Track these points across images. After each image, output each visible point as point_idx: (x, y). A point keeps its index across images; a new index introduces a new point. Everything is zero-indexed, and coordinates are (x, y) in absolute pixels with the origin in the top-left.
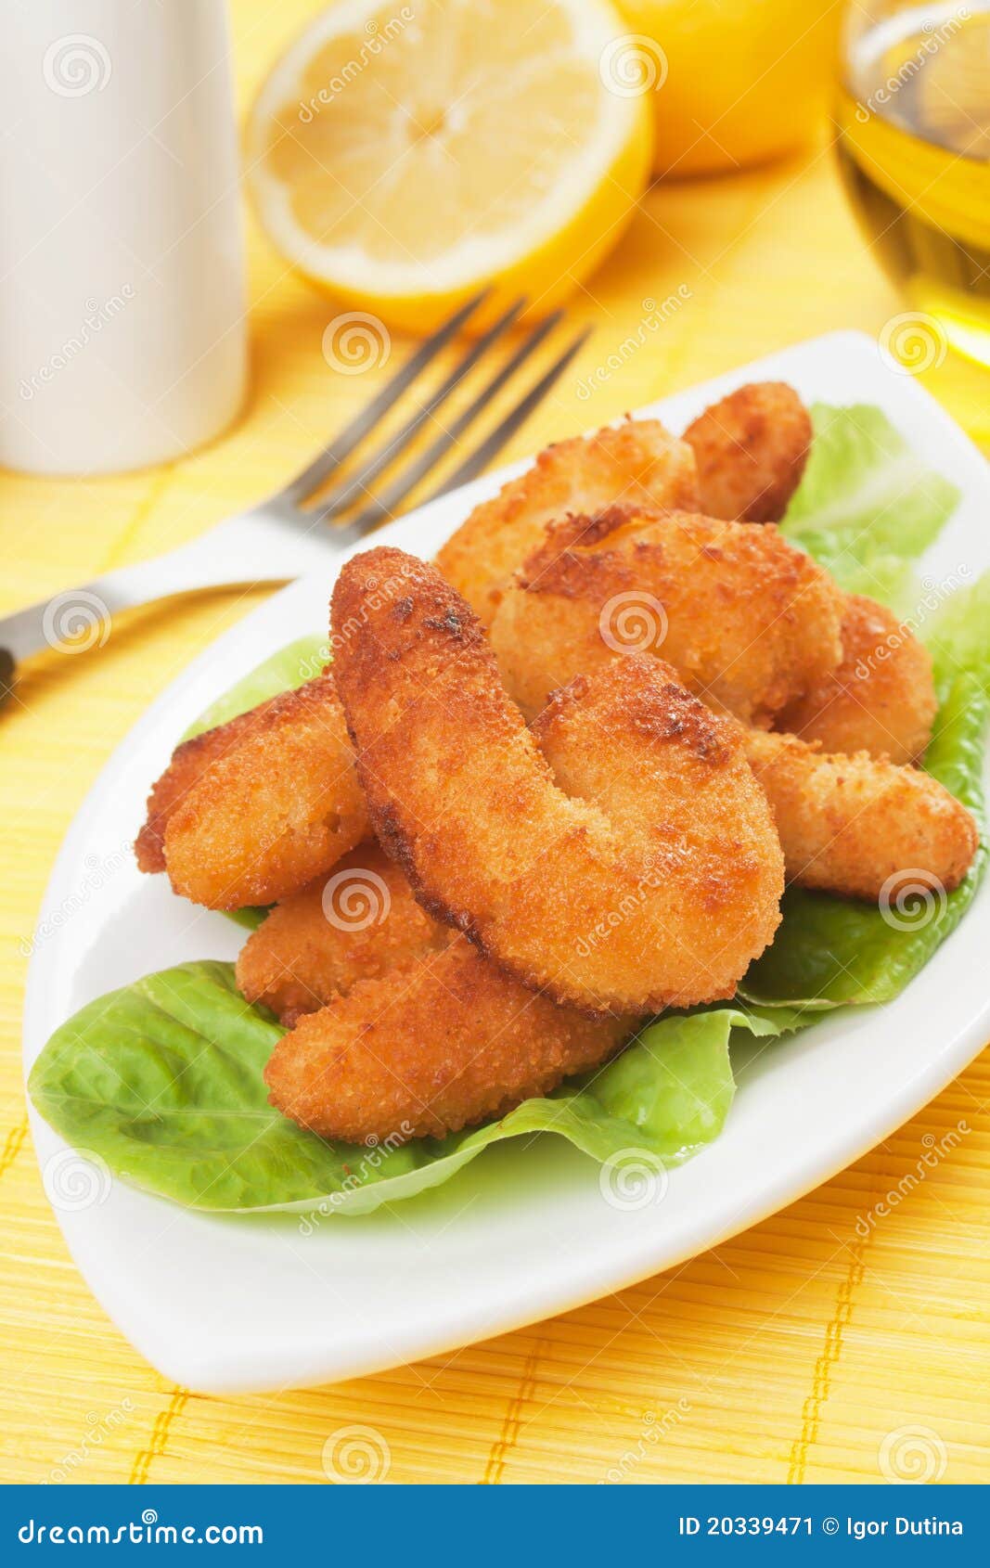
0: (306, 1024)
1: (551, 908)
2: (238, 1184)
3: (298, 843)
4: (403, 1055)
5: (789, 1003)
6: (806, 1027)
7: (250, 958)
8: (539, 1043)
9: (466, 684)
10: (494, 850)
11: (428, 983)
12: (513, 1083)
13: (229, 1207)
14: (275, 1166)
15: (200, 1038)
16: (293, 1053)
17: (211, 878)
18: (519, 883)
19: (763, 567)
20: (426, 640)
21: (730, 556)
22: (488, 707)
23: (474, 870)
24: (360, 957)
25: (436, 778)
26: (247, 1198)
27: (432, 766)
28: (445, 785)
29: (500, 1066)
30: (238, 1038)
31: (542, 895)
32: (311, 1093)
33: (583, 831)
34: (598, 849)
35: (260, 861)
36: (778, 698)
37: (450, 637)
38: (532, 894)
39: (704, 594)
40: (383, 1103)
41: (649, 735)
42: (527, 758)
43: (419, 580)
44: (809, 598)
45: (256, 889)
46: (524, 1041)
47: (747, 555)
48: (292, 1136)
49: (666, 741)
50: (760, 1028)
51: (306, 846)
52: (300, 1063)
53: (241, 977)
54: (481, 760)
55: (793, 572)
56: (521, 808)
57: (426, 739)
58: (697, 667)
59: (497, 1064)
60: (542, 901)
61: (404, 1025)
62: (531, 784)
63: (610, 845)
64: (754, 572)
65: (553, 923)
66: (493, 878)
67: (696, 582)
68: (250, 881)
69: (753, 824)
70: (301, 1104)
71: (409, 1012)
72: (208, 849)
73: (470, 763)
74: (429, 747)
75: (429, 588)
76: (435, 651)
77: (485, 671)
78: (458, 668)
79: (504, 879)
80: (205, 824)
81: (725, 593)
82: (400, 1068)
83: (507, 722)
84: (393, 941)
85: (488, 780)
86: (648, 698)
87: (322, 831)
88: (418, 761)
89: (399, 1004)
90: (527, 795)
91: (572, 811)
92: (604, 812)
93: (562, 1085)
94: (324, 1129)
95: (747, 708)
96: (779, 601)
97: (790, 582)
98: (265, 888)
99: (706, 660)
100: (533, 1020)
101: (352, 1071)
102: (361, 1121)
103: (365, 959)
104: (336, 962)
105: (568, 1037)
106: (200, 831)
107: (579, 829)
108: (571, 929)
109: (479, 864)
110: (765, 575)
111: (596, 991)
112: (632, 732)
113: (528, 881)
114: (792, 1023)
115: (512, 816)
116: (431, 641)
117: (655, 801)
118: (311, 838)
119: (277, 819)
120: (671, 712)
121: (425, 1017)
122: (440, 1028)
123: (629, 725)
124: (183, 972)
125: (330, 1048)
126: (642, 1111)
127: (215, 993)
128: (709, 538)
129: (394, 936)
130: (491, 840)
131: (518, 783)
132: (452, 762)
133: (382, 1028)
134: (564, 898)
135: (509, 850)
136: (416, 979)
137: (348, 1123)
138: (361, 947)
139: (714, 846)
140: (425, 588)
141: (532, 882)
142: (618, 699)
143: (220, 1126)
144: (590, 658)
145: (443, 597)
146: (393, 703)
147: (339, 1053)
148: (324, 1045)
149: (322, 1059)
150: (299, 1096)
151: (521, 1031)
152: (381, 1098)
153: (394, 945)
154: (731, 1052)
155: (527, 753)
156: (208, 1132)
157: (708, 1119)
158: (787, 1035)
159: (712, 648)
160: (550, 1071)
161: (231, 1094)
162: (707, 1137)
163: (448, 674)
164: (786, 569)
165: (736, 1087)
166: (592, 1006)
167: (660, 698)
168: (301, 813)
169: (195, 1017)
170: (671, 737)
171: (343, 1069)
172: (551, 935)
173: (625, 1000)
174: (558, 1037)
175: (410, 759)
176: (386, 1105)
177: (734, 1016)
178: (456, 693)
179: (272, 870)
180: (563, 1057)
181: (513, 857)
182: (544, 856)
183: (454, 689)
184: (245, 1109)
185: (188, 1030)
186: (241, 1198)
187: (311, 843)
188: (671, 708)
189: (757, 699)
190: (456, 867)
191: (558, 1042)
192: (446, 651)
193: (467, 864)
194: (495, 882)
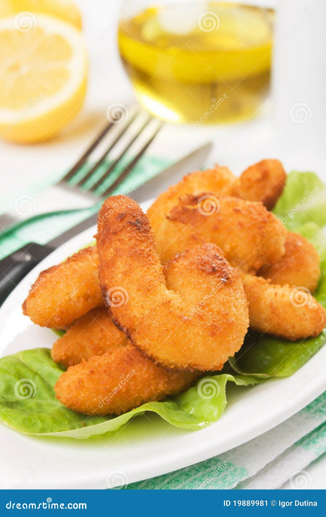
0: (71, 369)
1: (152, 328)
2: (40, 425)
3: (72, 304)
4: (104, 382)
5: (251, 374)
6: (258, 384)
7: (57, 346)
8: (155, 381)
9: (138, 245)
10: (136, 305)
11: (116, 358)
12: (145, 395)
13: (34, 433)
14: (54, 420)
15: (36, 374)
16: (64, 380)
17: (40, 315)
18: (143, 318)
19: (255, 217)
20: (126, 228)
21: (243, 212)
22: (144, 254)
23: (129, 311)
24: (96, 348)
25: (121, 277)
26: (42, 430)
27: (120, 273)
28: (123, 279)
29: (140, 389)
30: (50, 375)
31: (151, 323)
32: (69, 394)
33: (170, 302)
34: (174, 309)
35: (58, 310)
36: (258, 264)
37: (136, 228)
38: (147, 322)
39: (233, 225)
40: (95, 399)
41: (203, 271)
42: (156, 274)
43: (129, 207)
44: (271, 229)
45: (56, 319)
46: (150, 380)
47: (250, 212)
48: (64, 410)
49: (210, 274)
50: (239, 382)
51: (76, 305)
52: (66, 383)
53: (53, 353)
54: (138, 272)
55: (266, 219)
56: (148, 291)
57: (120, 263)
58: (229, 251)
59: (139, 388)
60: (150, 325)
61: (105, 372)
62: (154, 283)
63: (179, 308)
64: (252, 218)
65: (152, 333)
66: (135, 315)
67: (230, 220)
68: (54, 316)
69: (236, 307)
70: (65, 398)
71: (108, 367)
72: (39, 304)
73: (133, 273)
74: (121, 266)
75: (133, 210)
76: (129, 232)
77: (147, 242)
78: (137, 239)
79: (138, 316)
80: (39, 295)
81: (241, 225)
82: (102, 388)
83: (151, 260)
84: (108, 343)
85: (138, 280)
86: (206, 258)
87: (82, 300)
88: (116, 270)
89: (104, 364)
90: (152, 286)
91: (168, 294)
92: (181, 297)
93: (165, 398)
94: (74, 408)
95: (246, 267)
96: (260, 228)
97: (264, 222)
98: (59, 319)
99: (232, 249)
100: (153, 373)
101: (84, 387)
102: (87, 406)
103: (98, 349)
104: (88, 349)
105: (167, 380)
106: (37, 297)
107: (168, 301)
108: (159, 336)
109: (130, 309)
110: (256, 219)
111: (168, 361)
112: (197, 269)
113: (146, 317)
114: (253, 382)
115: (145, 293)
116: (128, 229)
117: (200, 294)
118: (77, 302)
119: (65, 294)
120: (213, 264)
121: (113, 369)
122: (118, 374)
123: (197, 267)
124: (34, 351)
125: (77, 378)
126: (193, 409)
127: (44, 359)
128: (237, 205)
129: (109, 341)
130: (136, 301)
131: (150, 282)
132: (127, 272)
133: (97, 372)
134: (158, 324)
135: (142, 305)
136: (112, 357)
137: (82, 406)
138: (96, 345)
139: (219, 313)
140: (131, 210)
141: (147, 318)
142: (195, 257)
143: (39, 405)
144: (189, 244)
145: (137, 214)
146: (112, 250)
147: (80, 381)
148: (75, 378)
149: (73, 382)
150: (65, 395)
151: (148, 376)
152: (94, 397)
153: (108, 344)
154: (226, 389)
155: (156, 272)
156: (34, 407)
157: (215, 413)
158: (250, 387)
159: (234, 244)
160: (159, 392)
161: (45, 395)
162: (214, 420)
163: (133, 241)
164: (264, 218)
165: (227, 402)
166: (168, 366)
167: (211, 258)
168: (74, 292)
169: (36, 366)
170: (211, 273)
171: (80, 386)
172: (152, 338)
173: (179, 365)
174: (163, 379)
175: (113, 269)
176: (96, 400)
177: (229, 377)
178: (133, 248)
179: (62, 313)
180: (164, 387)
181: (142, 308)
182: (153, 308)
183: (133, 246)
184: (50, 400)
185: (32, 371)
186: (40, 430)
187: (77, 304)
188: (214, 262)
189: (250, 264)
190: (123, 310)
191: (163, 381)
192: (133, 233)
193: (126, 309)
194: (135, 316)
